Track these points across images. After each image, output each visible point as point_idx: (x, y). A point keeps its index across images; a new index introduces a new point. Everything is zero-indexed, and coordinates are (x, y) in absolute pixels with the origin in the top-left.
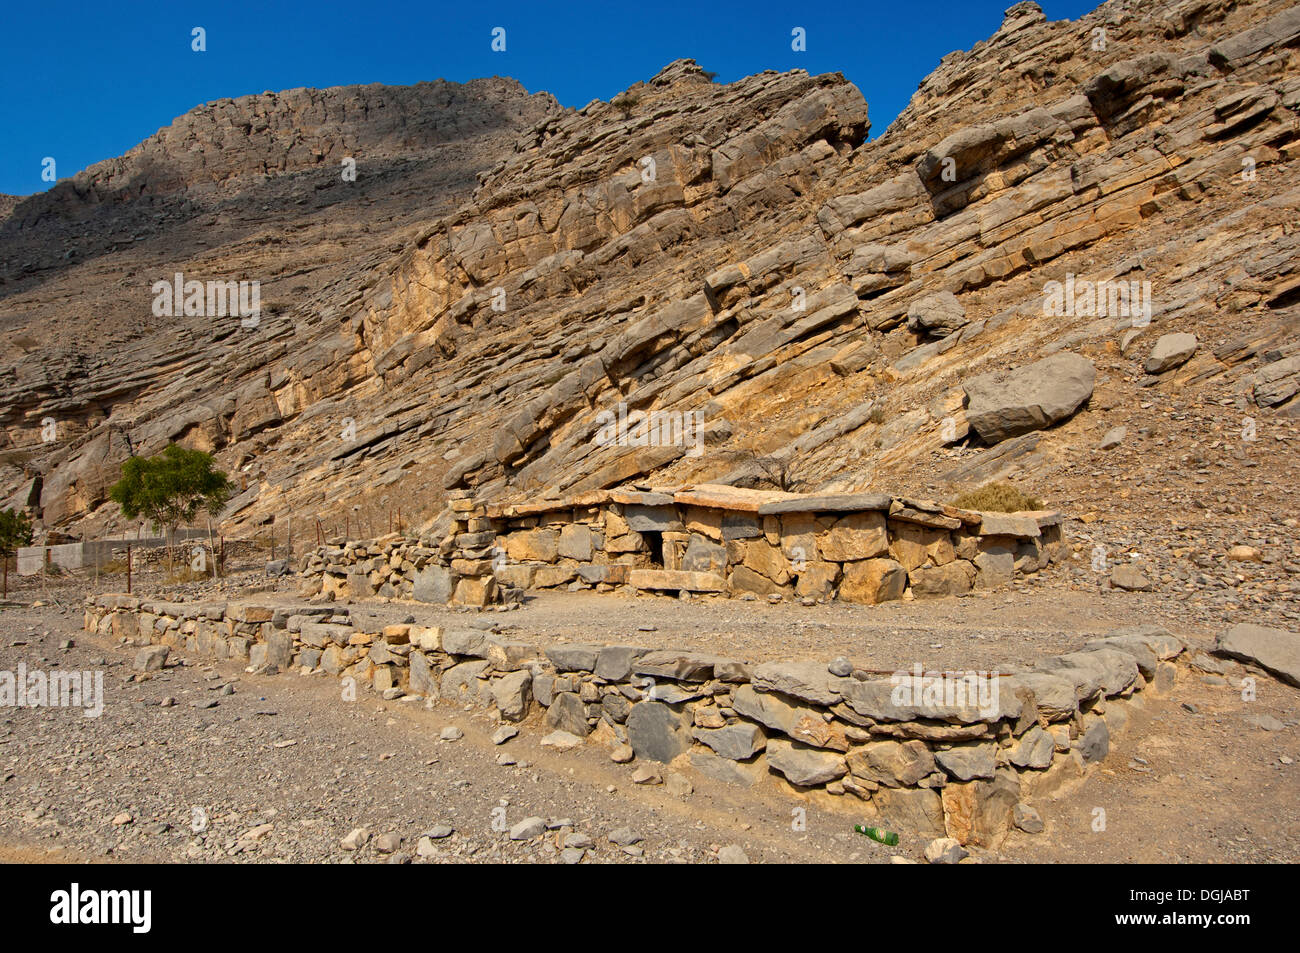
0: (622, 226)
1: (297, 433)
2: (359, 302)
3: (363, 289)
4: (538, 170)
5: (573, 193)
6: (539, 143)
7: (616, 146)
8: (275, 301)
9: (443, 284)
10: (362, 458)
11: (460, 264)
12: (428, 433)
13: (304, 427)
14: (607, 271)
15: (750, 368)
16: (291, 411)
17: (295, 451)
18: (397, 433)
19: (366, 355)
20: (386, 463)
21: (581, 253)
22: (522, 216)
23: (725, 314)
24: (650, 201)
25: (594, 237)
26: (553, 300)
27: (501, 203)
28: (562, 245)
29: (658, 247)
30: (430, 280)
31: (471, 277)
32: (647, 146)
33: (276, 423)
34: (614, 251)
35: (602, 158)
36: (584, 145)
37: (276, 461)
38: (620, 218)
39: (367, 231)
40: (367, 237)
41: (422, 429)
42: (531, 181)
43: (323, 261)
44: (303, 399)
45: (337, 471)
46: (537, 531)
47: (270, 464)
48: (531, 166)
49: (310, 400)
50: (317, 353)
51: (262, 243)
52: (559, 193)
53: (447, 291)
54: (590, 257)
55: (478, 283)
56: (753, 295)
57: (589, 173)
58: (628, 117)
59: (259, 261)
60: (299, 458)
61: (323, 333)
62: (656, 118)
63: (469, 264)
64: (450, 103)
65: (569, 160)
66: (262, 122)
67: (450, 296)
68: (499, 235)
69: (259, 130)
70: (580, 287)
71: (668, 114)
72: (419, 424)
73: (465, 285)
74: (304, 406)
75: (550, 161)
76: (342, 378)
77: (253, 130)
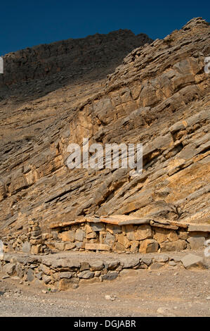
0: (167, 94)
1: (33, 191)
2: (57, 135)
3: (60, 129)
4: (130, 73)
5: (145, 82)
6: (133, 60)
7: (164, 60)
8: (27, 135)
9: (90, 125)
10: (56, 202)
11: (97, 117)
12: (83, 190)
13: (36, 189)
14: (161, 115)
15: (183, 165)
16: (31, 182)
17: (31, 199)
18: (71, 191)
19: (60, 157)
20: (66, 204)
21: (149, 108)
22: (123, 94)
23: (178, 142)
24: (179, 83)
25: (155, 100)
26: (137, 130)
27: (114, 89)
28: (141, 105)
29: (183, 103)
30: (85, 124)
31: (102, 122)
32: (177, 59)
33: (26, 187)
34: (164, 106)
35: (158, 65)
36: (150, 60)
37: (24, 203)
38: (167, 91)
39: (65, 102)
40: (66, 104)
41: (81, 189)
42: (127, 78)
43: (47, 116)
44: (36, 177)
45: (47, 207)
46: (70, 231)
47: (22, 205)
48: (127, 71)
49: (39, 177)
50: (41, 157)
51: (24, 110)
52: (139, 83)
53: (92, 128)
54: (153, 109)
55: (105, 124)
56: (188, 133)
57: (152, 72)
58: (170, 47)
59: (22, 118)
60: (33, 202)
61: (43, 149)
62: (181, 46)
63: (101, 116)
64: (101, 42)
65: (144, 67)
66: (25, 60)
67: (93, 130)
68: (113, 102)
69: (24, 63)
70: (149, 123)
71: (187, 43)
72: (80, 187)
73: (99, 125)
74: (37, 180)
75: (135, 69)
76: (51, 167)
77: (22, 64)
